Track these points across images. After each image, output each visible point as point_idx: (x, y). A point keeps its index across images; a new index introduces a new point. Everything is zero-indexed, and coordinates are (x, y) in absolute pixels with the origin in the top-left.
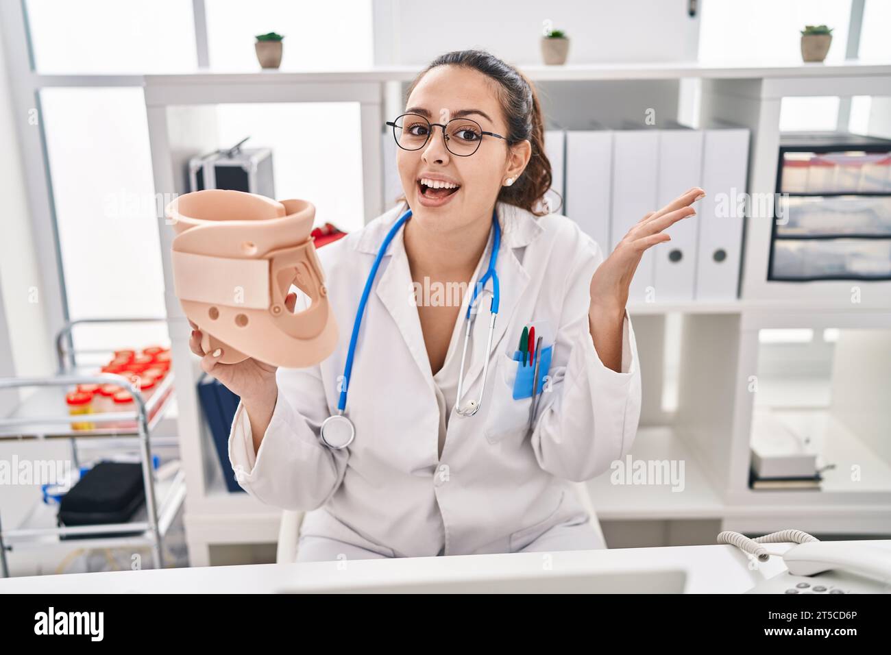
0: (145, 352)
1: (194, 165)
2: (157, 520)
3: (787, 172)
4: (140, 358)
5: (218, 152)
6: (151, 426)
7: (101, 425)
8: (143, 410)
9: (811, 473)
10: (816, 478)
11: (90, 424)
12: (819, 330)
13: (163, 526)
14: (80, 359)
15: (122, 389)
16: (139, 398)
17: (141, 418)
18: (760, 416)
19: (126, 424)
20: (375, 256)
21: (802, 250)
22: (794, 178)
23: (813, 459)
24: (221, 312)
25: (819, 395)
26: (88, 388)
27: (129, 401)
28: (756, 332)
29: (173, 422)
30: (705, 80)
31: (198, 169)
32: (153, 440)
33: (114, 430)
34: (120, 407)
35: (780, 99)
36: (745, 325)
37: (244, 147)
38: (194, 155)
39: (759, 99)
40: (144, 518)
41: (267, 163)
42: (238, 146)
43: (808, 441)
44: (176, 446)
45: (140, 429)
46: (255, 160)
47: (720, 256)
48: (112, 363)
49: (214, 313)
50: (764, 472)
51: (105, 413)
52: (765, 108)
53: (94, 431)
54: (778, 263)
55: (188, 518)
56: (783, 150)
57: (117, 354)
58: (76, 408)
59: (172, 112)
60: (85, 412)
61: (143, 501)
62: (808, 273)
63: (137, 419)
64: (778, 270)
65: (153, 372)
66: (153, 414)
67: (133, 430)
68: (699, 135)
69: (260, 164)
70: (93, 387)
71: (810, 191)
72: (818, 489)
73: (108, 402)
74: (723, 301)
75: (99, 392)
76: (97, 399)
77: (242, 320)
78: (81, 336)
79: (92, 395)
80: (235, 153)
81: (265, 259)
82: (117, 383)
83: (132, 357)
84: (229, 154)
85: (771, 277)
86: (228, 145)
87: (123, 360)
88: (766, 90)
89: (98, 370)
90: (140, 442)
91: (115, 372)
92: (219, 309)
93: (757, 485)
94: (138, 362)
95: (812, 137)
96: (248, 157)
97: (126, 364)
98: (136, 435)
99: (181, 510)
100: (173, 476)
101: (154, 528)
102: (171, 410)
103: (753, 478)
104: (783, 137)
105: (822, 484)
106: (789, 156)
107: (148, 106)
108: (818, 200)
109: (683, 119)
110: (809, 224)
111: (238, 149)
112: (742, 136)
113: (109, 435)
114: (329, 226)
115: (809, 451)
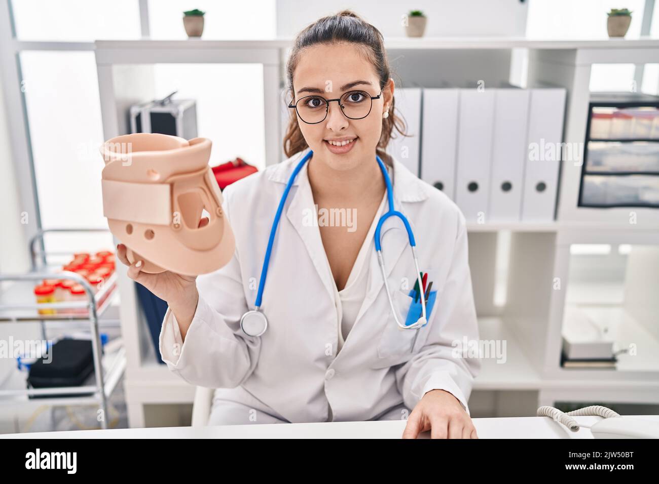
0: (98, 255)
1: (134, 111)
2: (103, 385)
3: (595, 122)
4: (94, 259)
5: (154, 102)
6: (100, 312)
7: (60, 311)
8: (93, 300)
9: (609, 356)
10: (613, 360)
11: (52, 310)
12: (615, 245)
13: (108, 390)
14: (49, 259)
15: (76, 284)
16: (90, 291)
17: (92, 307)
18: (570, 311)
19: (81, 311)
20: (286, 185)
21: (605, 184)
22: (600, 128)
23: (610, 345)
24: (135, 228)
25: (616, 295)
26: (51, 282)
27: (81, 293)
28: (568, 247)
29: (117, 308)
30: (531, 50)
31: (137, 114)
32: (101, 322)
33: (70, 315)
34: (76, 297)
35: (590, 66)
36: (560, 240)
37: (174, 98)
38: (135, 103)
39: (573, 66)
40: (94, 383)
41: (192, 110)
42: (169, 97)
43: (606, 331)
44: (118, 327)
45: (91, 315)
46: (182, 108)
47: (541, 187)
48: (72, 263)
49: (130, 229)
50: (572, 355)
51: (64, 302)
52: (579, 72)
53: (56, 315)
54: (586, 193)
55: (127, 383)
56: (592, 105)
57: (76, 256)
58: (43, 298)
59: (116, 68)
60: (49, 301)
61: (93, 371)
62: (610, 201)
63: (88, 307)
64: (587, 198)
65: (103, 271)
66: (101, 302)
67: (85, 315)
68: (527, 93)
69: (185, 112)
70: (55, 282)
71: (612, 137)
72: (614, 368)
73: (67, 293)
74: (543, 223)
75: (60, 285)
76: (58, 291)
77: (150, 234)
78: (51, 242)
79: (55, 288)
80: (167, 102)
81: (167, 183)
82: (73, 279)
83: (87, 258)
84: (162, 103)
85: (580, 204)
86: (161, 96)
87: (80, 261)
88: (580, 58)
89: (60, 268)
90: (91, 324)
91: (73, 270)
92: (133, 225)
93: (567, 365)
94: (92, 262)
95: (615, 96)
96: (177, 106)
97: (83, 264)
98: (87, 319)
99: (122, 377)
100: (117, 351)
101: (101, 391)
102: (115, 299)
103: (564, 359)
104: (592, 95)
105: (618, 365)
106: (596, 110)
107: (99, 65)
108: (618, 145)
109: (514, 81)
110: (611, 163)
111: (169, 99)
112: (561, 94)
113: (67, 319)
114: (239, 160)
115: (607, 338)
